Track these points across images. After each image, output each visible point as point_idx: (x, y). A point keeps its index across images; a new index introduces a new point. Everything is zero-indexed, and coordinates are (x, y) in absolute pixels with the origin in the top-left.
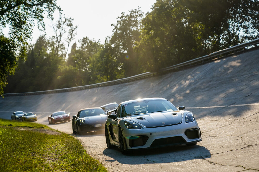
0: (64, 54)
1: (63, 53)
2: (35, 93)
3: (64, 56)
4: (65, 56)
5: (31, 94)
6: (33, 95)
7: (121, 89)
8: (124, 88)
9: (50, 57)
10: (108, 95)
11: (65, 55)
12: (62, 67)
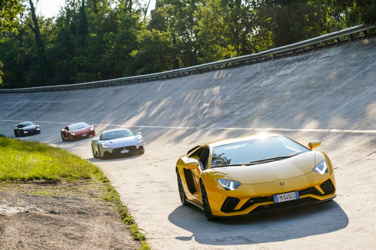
0: (143, 9)
1: (141, 6)
2: (88, 85)
3: (142, 13)
4: (145, 12)
5: (80, 88)
6: (84, 88)
7: (276, 71)
8: (285, 67)
9: (116, 14)
10: (246, 85)
11: (145, 10)
12: (139, 33)
